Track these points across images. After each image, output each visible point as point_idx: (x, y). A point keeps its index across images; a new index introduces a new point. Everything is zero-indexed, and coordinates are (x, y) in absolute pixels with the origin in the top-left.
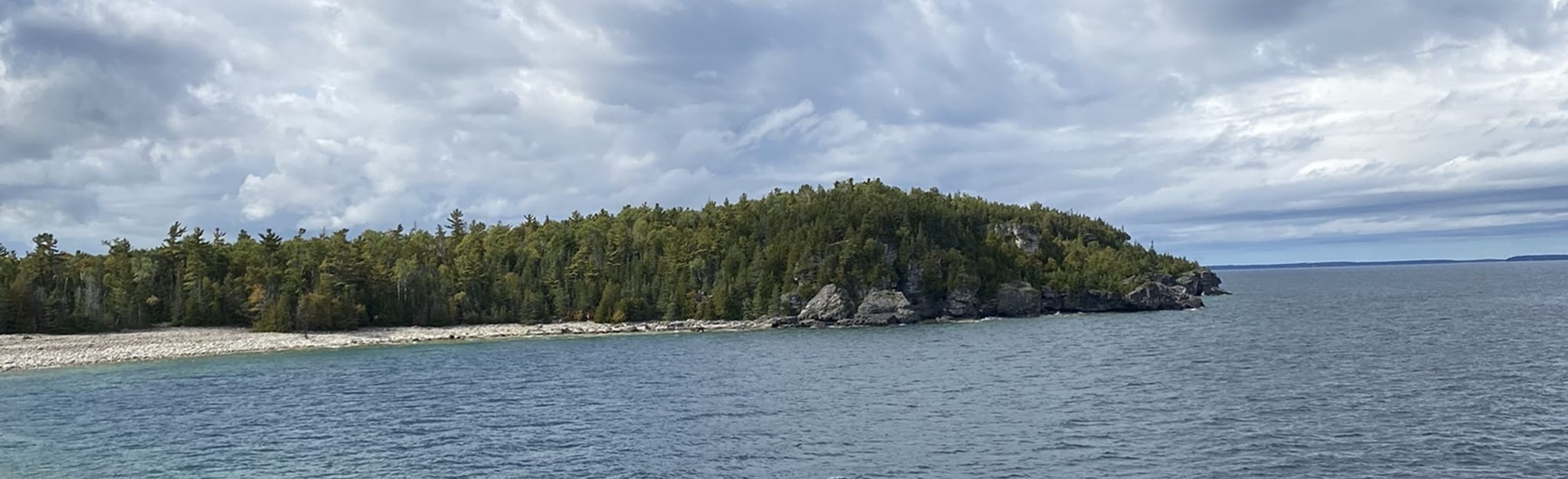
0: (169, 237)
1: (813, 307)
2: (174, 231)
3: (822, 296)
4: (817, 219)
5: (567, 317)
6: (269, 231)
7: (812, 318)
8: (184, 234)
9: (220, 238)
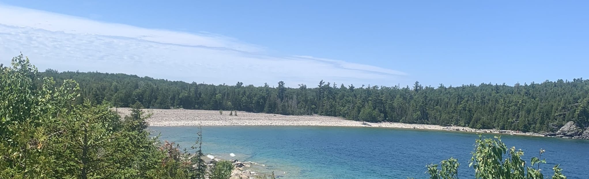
0: (319, 85)
1: (563, 130)
2: (321, 83)
3: (567, 126)
4: (567, 94)
5: (458, 125)
6: (352, 85)
7: (562, 134)
8: (324, 84)
9: (335, 86)
